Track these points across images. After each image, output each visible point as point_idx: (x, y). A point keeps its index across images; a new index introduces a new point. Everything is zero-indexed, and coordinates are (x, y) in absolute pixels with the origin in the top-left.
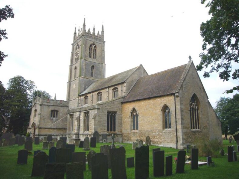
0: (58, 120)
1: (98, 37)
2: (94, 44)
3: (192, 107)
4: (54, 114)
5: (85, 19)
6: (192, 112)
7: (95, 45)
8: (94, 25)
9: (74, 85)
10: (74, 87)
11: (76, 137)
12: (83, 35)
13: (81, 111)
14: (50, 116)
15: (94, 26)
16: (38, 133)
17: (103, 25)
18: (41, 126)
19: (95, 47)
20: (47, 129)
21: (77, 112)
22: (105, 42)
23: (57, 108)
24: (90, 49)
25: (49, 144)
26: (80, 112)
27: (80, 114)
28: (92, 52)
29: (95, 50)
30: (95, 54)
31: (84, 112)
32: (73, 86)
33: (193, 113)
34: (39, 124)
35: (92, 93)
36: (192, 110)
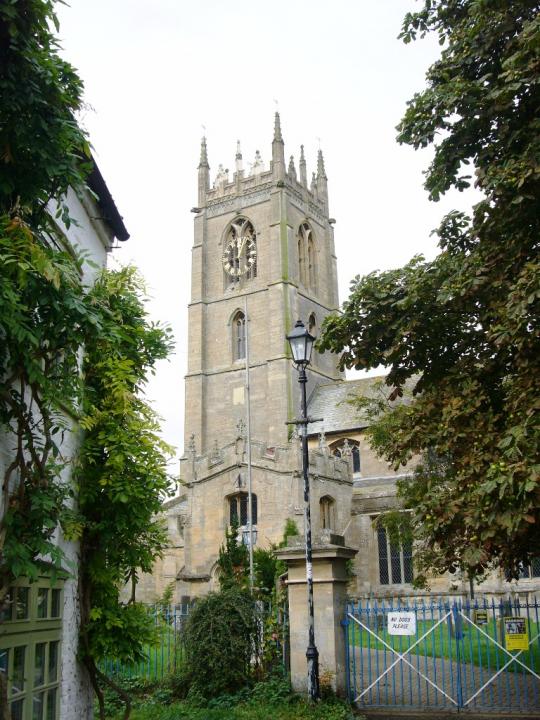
1: (315, 198)
2: (306, 226)
5: (277, 115)
7: (309, 231)
8: (302, 147)
9: (239, 390)
12: (282, 185)
15: (302, 152)
17: (320, 153)
19: (311, 236)
22: (334, 221)
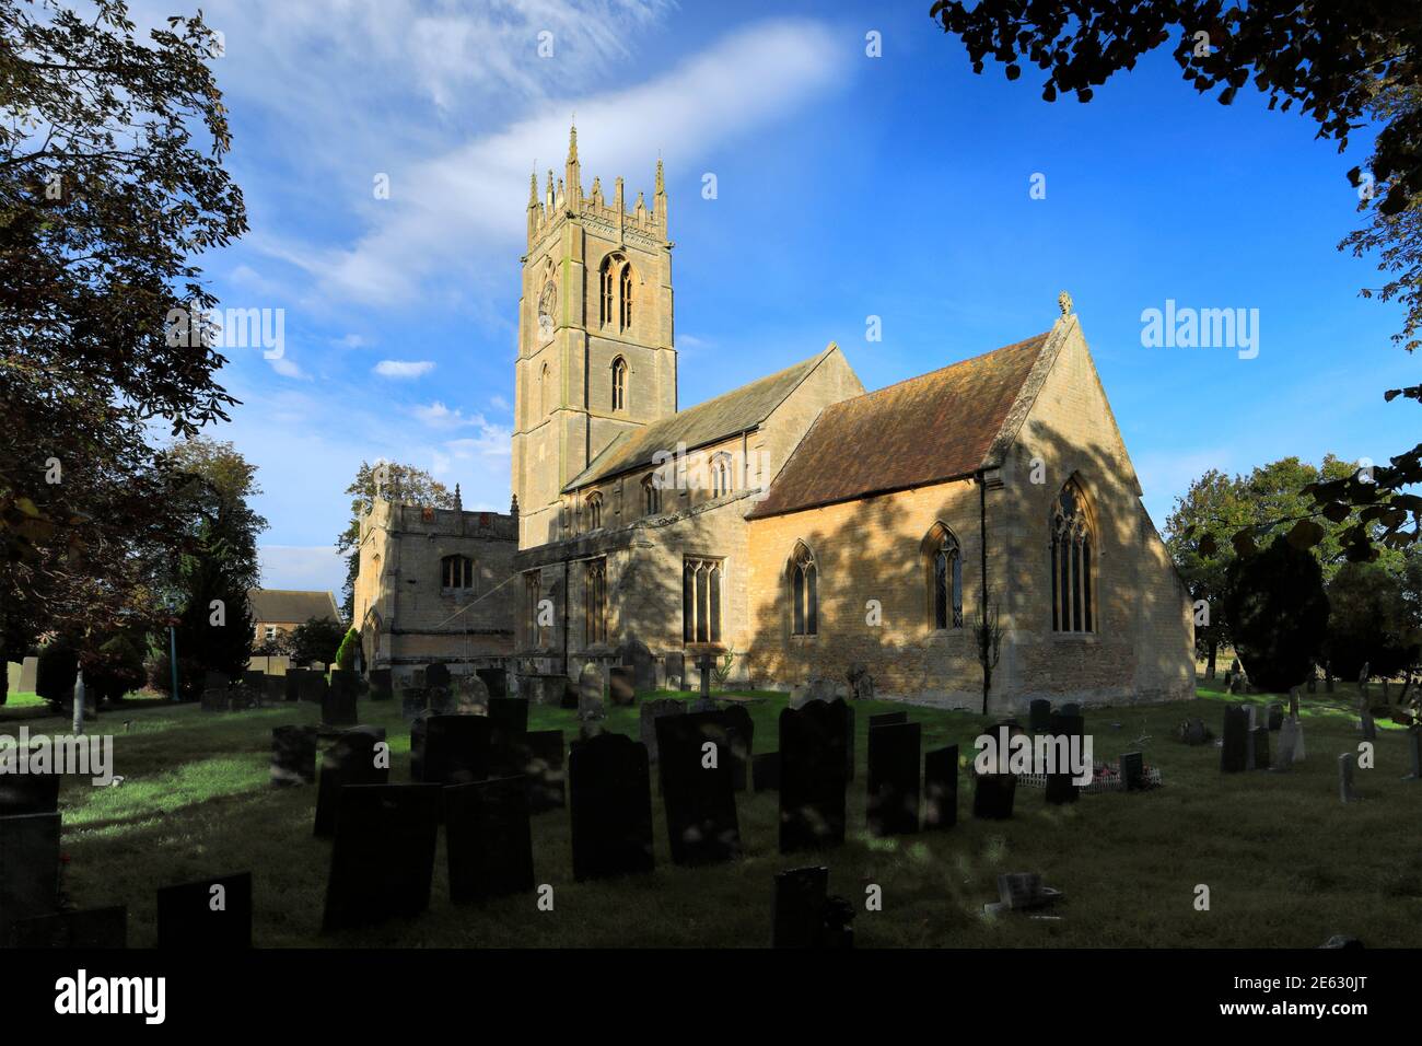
0: (474, 596)
1: (640, 221)
2: (618, 257)
3: (1061, 531)
4: (457, 573)
6: (1059, 555)
7: (625, 263)
9: (542, 447)
10: (542, 456)
11: (553, 667)
12: (570, 216)
13: (571, 559)
14: (439, 581)
16: (392, 652)
17: (660, 164)
18: (404, 625)
19: (626, 269)
20: (428, 637)
21: (554, 561)
22: (671, 246)
23: (465, 547)
24: (605, 283)
25: (429, 700)
26: (567, 560)
27: (567, 571)
28: (613, 294)
29: (625, 288)
30: (629, 304)
31: (583, 562)
32: (537, 451)
33: (1065, 557)
34: (392, 615)
35: (619, 481)
36: (1059, 545)
